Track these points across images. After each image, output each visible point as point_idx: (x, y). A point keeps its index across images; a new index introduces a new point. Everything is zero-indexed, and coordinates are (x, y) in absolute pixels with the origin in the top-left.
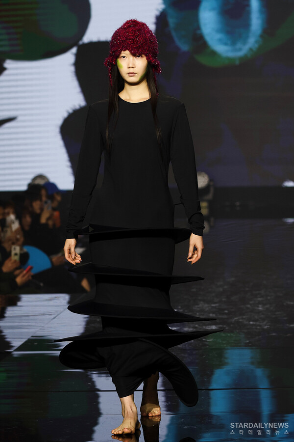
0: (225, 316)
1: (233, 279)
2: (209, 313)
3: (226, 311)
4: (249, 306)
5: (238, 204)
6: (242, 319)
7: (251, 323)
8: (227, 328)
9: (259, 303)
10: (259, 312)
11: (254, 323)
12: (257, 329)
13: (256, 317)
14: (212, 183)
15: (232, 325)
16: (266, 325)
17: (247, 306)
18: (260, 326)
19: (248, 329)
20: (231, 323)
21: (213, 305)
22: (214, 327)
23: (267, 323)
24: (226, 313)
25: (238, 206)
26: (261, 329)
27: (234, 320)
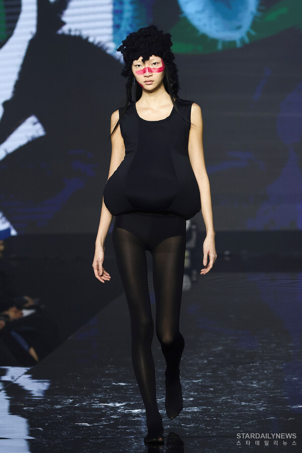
0: (211, 395)
1: (220, 348)
2: (191, 391)
3: (212, 389)
4: (240, 382)
5: (227, 253)
6: (232, 398)
7: (243, 403)
8: (212, 410)
9: (253, 379)
10: (254, 389)
11: (247, 404)
12: (250, 411)
13: (249, 396)
14: (194, 227)
15: (218, 407)
16: (261, 407)
17: (238, 382)
18: (254, 407)
19: (238, 411)
20: (218, 404)
21: (194, 381)
22: (195, 409)
23: (263, 404)
24: (211, 391)
25: (228, 256)
26: (255, 411)
27: (221, 400)
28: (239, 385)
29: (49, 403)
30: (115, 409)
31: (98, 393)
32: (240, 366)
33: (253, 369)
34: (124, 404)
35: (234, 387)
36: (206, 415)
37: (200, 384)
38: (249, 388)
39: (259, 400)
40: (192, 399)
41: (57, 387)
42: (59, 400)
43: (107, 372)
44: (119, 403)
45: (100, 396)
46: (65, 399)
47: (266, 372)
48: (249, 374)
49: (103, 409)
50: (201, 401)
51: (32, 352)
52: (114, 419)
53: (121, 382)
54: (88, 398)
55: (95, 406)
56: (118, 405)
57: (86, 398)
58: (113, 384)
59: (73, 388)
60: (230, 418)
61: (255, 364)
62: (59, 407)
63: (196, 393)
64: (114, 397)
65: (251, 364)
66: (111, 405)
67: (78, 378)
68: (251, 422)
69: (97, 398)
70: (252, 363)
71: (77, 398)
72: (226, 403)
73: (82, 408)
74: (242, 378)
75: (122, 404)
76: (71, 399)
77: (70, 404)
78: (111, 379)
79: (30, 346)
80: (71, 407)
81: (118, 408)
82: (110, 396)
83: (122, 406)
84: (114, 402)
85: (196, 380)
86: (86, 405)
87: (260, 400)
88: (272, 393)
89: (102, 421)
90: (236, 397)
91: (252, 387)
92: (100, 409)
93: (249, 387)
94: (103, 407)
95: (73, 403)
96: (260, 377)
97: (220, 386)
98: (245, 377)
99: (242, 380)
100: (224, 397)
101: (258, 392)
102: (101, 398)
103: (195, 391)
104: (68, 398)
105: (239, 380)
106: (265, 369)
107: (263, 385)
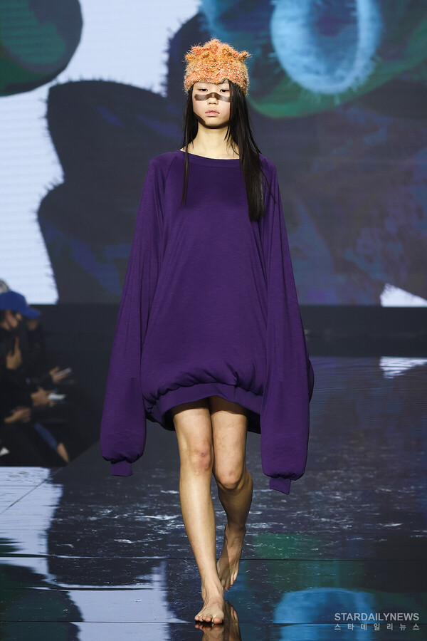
0: (283, 509)
2: (258, 503)
3: (285, 501)
4: (320, 493)
6: (310, 513)
7: (323, 520)
8: (284, 527)
9: (336, 490)
10: (336, 503)
11: (328, 520)
12: (332, 529)
13: (331, 511)
15: (292, 523)
16: (345, 525)
17: (317, 493)
18: (337, 524)
19: (317, 529)
20: (291, 519)
21: (263, 491)
22: (264, 525)
23: (348, 520)
24: (283, 503)
26: (338, 530)
27: (296, 515)
28: (318, 496)
29: (81, 513)
30: (164, 523)
31: (142, 502)
32: (321, 473)
33: (336, 478)
34: (175, 517)
35: (312, 499)
36: (276, 533)
37: (270, 494)
38: (331, 502)
39: (342, 515)
40: (259, 513)
41: (92, 494)
42: (94, 511)
43: (154, 476)
44: (169, 515)
45: (145, 506)
46: (103, 509)
47: (352, 481)
48: (330, 482)
49: (149, 522)
50: (270, 516)
51: (62, 450)
52: (161, 535)
53: (172, 490)
54: (131, 509)
55: (139, 519)
56: (167, 518)
57: (127, 508)
58: (163, 491)
59: (112, 495)
60: (306, 537)
61: (338, 471)
62: (94, 518)
63: (265, 506)
65: (334, 471)
66: (159, 517)
67: (119, 484)
68: (332, 543)
69: (141, 509)
70: (336, 469)
71: (117, 509)
72: (302, 518)
73: (122, 520)
74: (323, 488)
75: (172, 517)
76: (109, 509)
77: (107, 516)
78: (159, 486)
79: (58, 443)
80: (109, 519)
81: (168, 521)
82: (157, 506)
83: (172, 519)
84: (163, 514)
85: (265, 489)
86: (127, 517)
87: (345, 516)
88: (360, 507)
89: (146, 537)
90: (314, 512)
91: (335, 499)
92: (145, 523)
93: (331, 499)
94: (148, 520)
95: (112, 514)
96: (345, 487)
97: (295, 497)
98: (327, 487)
99: (323, 491)
100: (300, 511)
101: (342, 507)
102: (146, 509)
103: (264, 502)
104: (106, 508)
105: (319, 490)
106: (351, 478)
107: (348, 497)
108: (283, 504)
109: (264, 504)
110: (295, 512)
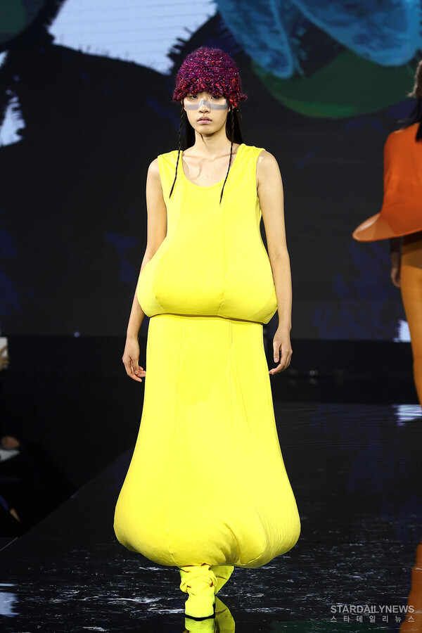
0: (289, 590)
2: (258, 583)
3: (292, 581)
4: (335, 571)
6: (322, 596)
8: (292, 613)
10: (355, 582)
13: (349, 593)
15: (301, 608)
22: (267, 611)
24: (290, 583)
25: (314, 377)
28: (332, 576)
29: (41, 594)
30: (143, 607)
31: (117, 581)
32: (335, 547)
33: (354, 552)
34: (157, 599)
35: (326, 578)
36: (282, 620)
37: (274, 572)
39: (363, 599)
40: (261, 595)
41: (55, 570)
42: (57, 591)
44: (149, 597)
45: (120, 586)
46: (68, 589)
49: (125, 607)
50: (274, 599)
51: (14, 514)
52: (141, 623)
53: (152, 566)
54: (103, 589)
55: (113, 602)
56: (147, 601)
57: (98, 588)
58: (141, 568)
59: (79, 572)
61: (357, 544)
62: (57, 601)
63: (267, 587)
64: (141, 589)
66: (138, 600)
67: (87, 558)
69: (115, 589)
70: (353, 543)
71: (86, 588)
73: (92, 604)
75: (154, 600)
76: (76, 589)
77: (74, 597)
78: (137, 561)
80: (76, 601)
81: (148, 605)
82: (135, 586)
83: (153, 603)
84: (142, 596)
86: (98, 600)
87: (366, 600)
88: (383, 590)
89: (123, 625)
90: (328, 594)
91: (353, 579)
92: (120, 607)
93: (348, 579)
94: (125, 603)
95: (79, 596)
96: (365, 564)
97: (304, 576)
99: (338, 569)
100: (310, 593)
101: (361, 588)
102: (121, 589)
103: (267, 582)
104: (72, 589)
105: (333, 568)
106: (372, 553)
107: (369, 577)
108: (290, 585)
109: (267, 585)
110: (306, 594)
